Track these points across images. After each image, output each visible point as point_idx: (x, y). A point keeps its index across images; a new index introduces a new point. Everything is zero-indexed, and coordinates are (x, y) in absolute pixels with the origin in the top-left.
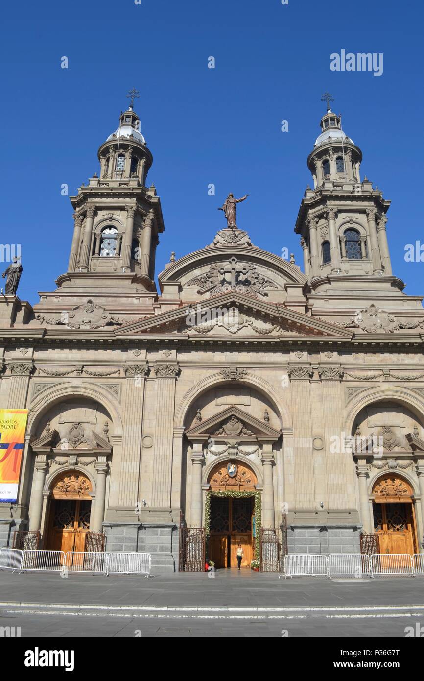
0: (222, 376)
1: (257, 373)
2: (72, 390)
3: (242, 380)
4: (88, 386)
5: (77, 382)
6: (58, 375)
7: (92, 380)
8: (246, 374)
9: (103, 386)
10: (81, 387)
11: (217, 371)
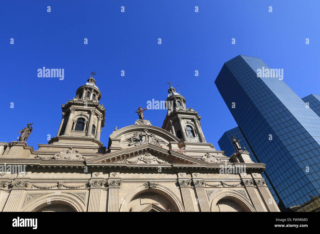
0: (145, 187)
1: (163, 184)
2: (54, 198)
3: (155, 188)
4: (66, 195)
5: (58, 193)
6: (44, 189)
7: (68, 191)
8: (157, 185)
9: (76, 195)
10: (60, 196)
11: (142, 184)
